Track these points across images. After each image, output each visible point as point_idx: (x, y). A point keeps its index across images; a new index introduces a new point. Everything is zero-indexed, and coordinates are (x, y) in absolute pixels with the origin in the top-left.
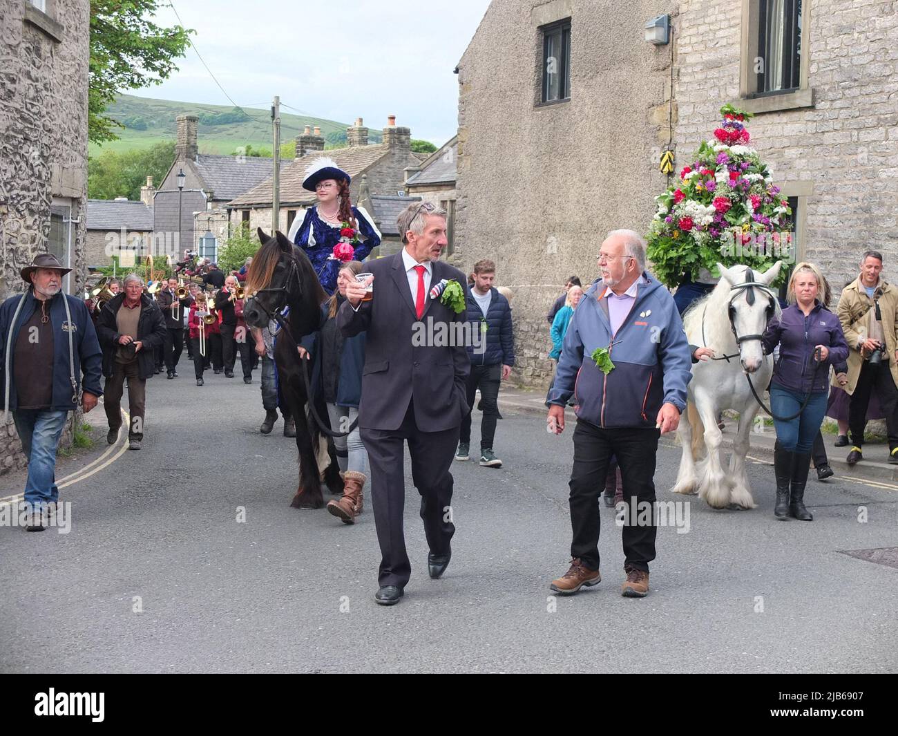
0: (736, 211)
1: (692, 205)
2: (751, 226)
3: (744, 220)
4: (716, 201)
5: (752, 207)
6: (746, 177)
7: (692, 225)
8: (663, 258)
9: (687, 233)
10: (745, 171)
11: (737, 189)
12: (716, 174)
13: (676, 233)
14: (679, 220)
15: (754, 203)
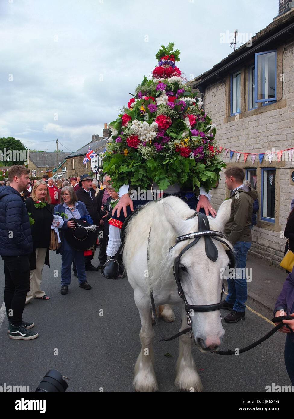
0: (176, 127)
1: (137, 124)
2: (191, 139)
3: (184, 134)
4: (158, 119)
5: (190, 124)
6: (183, 99)
7: (138, 141)
8: (115, 172)
9: (135, 150)
10: (182, 95)
11: (175, 109)
12: (157, 99)
13: (126, 151)
14: (127, 138)
15: (191, 120)
